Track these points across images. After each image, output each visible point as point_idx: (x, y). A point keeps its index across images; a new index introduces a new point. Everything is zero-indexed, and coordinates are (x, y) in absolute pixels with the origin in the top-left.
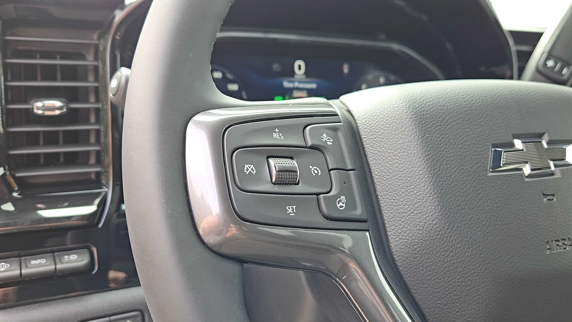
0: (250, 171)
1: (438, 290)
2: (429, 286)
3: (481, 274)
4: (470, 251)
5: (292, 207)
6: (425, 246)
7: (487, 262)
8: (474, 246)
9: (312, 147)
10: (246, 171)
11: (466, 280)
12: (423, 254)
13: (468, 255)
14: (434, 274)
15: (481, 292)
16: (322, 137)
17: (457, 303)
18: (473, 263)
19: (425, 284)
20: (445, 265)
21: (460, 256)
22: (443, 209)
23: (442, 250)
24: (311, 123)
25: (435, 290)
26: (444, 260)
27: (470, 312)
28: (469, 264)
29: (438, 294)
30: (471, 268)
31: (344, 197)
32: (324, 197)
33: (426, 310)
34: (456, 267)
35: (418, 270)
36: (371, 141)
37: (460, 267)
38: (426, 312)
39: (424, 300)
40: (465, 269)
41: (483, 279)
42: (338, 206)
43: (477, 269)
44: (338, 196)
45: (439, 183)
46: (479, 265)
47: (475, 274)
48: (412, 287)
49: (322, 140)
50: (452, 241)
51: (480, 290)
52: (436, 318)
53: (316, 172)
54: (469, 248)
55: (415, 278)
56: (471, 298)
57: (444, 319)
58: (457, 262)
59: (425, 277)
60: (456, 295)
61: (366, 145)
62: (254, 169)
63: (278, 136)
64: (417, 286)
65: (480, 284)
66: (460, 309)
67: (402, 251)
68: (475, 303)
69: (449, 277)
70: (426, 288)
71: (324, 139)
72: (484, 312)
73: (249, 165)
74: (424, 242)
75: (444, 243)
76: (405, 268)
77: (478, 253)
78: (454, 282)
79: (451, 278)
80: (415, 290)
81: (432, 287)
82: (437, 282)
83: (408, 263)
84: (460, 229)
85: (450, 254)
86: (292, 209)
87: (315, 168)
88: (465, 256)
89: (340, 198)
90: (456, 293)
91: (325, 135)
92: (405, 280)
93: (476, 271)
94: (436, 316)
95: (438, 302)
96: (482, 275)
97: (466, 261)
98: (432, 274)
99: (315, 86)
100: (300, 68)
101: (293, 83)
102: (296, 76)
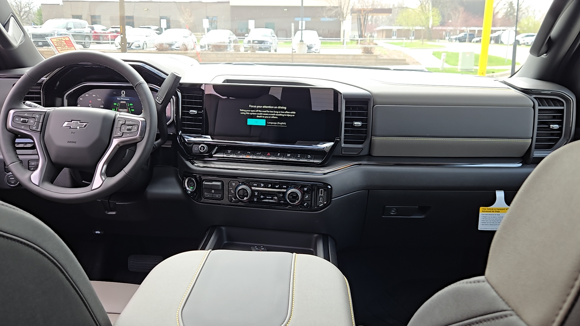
5: (23, 126)
9: (33, 117)
31: (36, 127)
44: (34, 126)
91: (37, 115)
99: (129, 99)
100: (123, 93)
101: (121, 98)
102: (122, 96)
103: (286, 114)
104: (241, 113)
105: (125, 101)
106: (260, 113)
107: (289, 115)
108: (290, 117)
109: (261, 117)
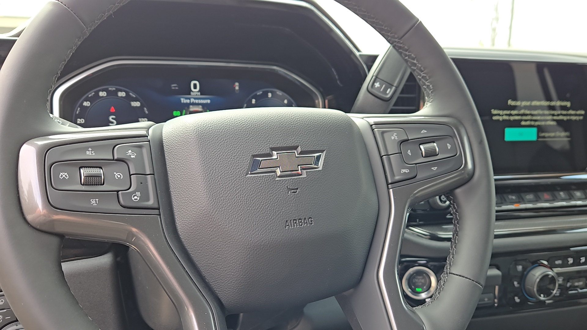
0: (64, 177)
1: (207, 254)
2: (202, 252)
3: (235, 242)
4: (227, 228)
5: (95, 200)
6: (198, 225)
7: (239, 234)
8: (230, 224)
9: (118, 160)
10: (60, 177)
11: (225, 247)
12: (196, 230)
13: (226, 230)
14: (205, 243)
15: (236, 255)
16: (127, 152)
17: (220, 262)
18: (230, 236)
19: (199, 250)
20: (211, 237)
21: (220, 231)
22: (210, 200)
23: (209, 227)
24: (120, 143)
25: (206, 254)
26: (210, 234)
27: (229, 268)
28: (226, 236)
29: (208, 257)
30: (228, 238)
31: (139, 193)
32: (122, 193)
33: (201, 268)
34: (218, 239)
35: (194, 241)
36: (170, 154)
37: (221, 238)
38: (201, 269)
39: (199, 261)
40: (225, 239)
41: (236, 246)
42: (133, 199)
43: (232, 239)
44: (134, 192)
45: (208, 182)
46: (233, 237)
47: (231, 243)
48: (191, 252)
49: (127, 154)
50: (215, 221)
51: (235, 253)
52: (208, 273)
53: (119, 176)
54: (227, 225)
55: (192, 247)
56: (229, 258)
57: (213, 273)
58: (218, 235)
59: (199, 246)
60: (219, 257)
61: (166, 157)
62: (67, 175)
63: (90, 153)
64: (194, 252)
65: (234, 249)
66: (222, 266)
67: (183, 228)
68: (232, 262)
69: (214, 245)
70: (200, 253)
71: (128, 154)
72: (238, 268)
73: (64, 173)
74: (197, 222)
75: (210, 222)
76: (185, 240)
77: (233, 229)
78: (217, 249)
79: (215, 246)
80: (193, 254)
81: (203, 252)
82: (206, 249)
83: (187, 236)
84: (221, 213)
85: (214, 230)
86: (95, 201)
87: (118, 174)
88: (224, 231)
89: (136, 193)
90: (219, 255)
91: (130, 151)
92: (187, 248)
93: (231, 241)
94: (208, 272)
95: (208, 262)
96: (235, 244)
97: (225, 234)
98: (203, 243)
99: (209, 101)
100: (195, 87)
101: (190, 99)
102: (192, 93)
103: (570, 115)
104: (495, 118)
105: (201, 106)
106: (526, 115)
107: (574, 118)
108: (576, 120)
109: (528, 123)
